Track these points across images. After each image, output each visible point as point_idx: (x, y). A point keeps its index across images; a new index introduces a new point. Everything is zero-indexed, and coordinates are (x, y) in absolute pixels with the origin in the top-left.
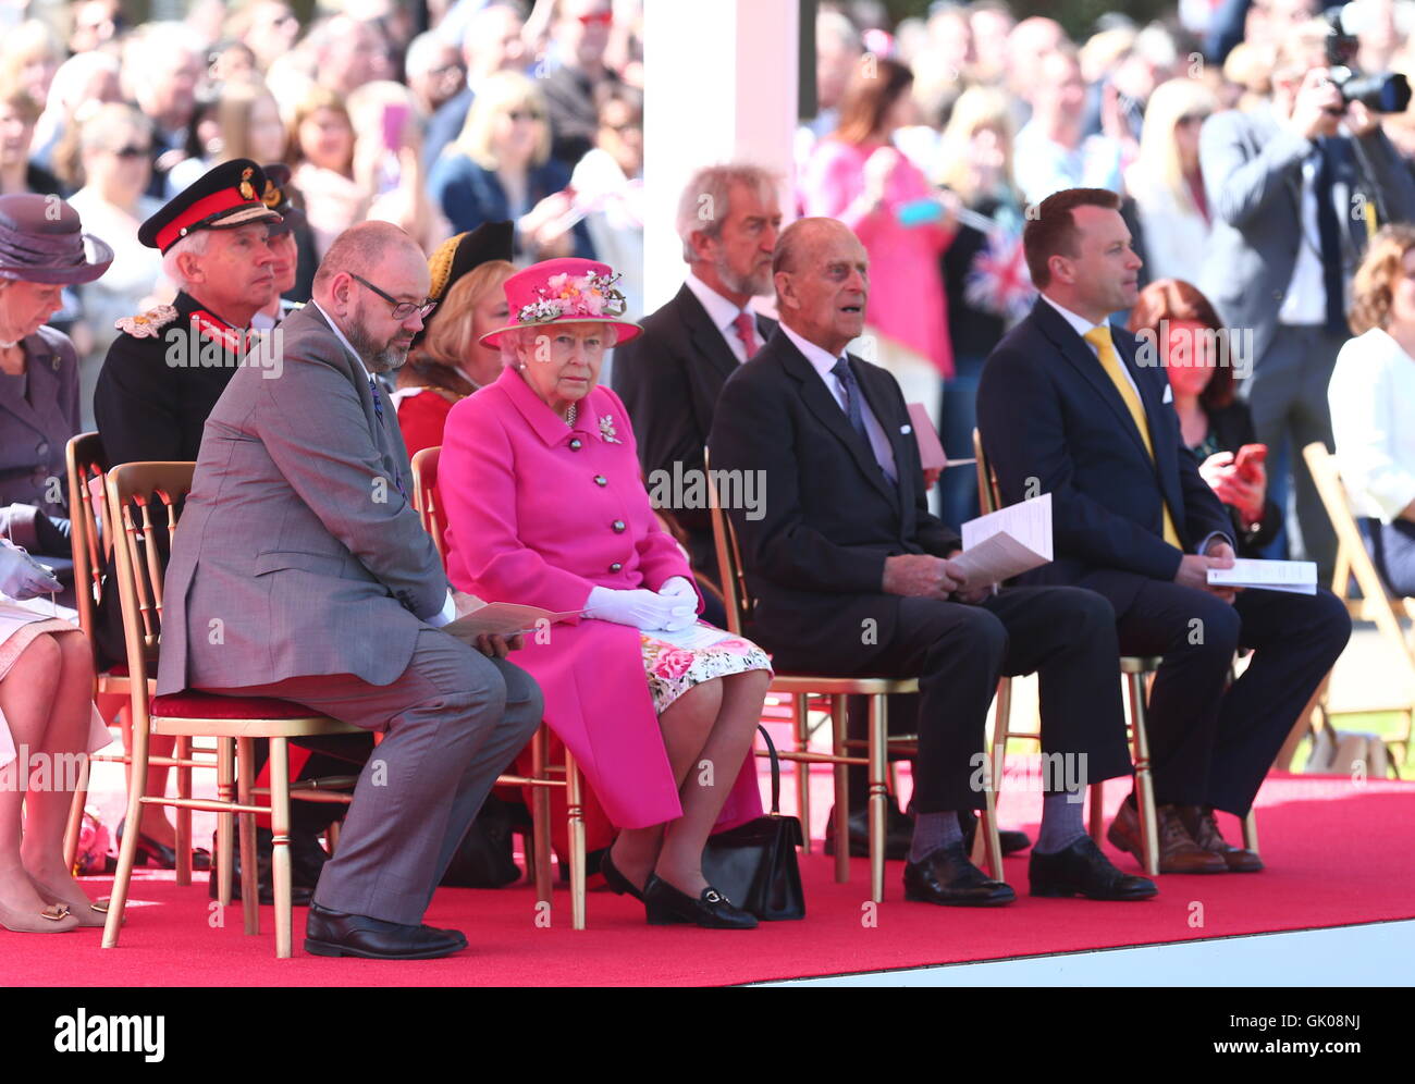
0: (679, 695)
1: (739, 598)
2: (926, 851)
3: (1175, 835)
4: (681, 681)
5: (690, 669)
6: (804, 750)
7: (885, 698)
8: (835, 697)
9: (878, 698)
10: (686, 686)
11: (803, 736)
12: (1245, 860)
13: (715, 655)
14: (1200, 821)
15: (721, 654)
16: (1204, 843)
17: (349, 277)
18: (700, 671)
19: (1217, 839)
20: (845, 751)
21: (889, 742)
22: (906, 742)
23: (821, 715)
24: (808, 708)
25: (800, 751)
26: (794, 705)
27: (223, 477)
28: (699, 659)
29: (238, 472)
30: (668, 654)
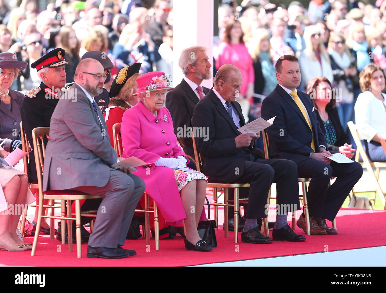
0: (184, 185)
1: (200, 162)
2: (248, 229)
3: (313, 224)
4: (185, 182)
5: (187, 179)
6: (217, 202)
7: (238, 188)
8: (225, 188)
9: (236, 189)
10: (186, 183)
12: (333, 231)
13: (193, 174)
14: (321, 221)
16: (322, 227)
17: (83, 73)
18: (189, 178)
19: (326, 226)
20: (227, 203)
21: (239, 200)
22: (244, 200)
23: (221, 193)
24: (217, 191)
25: (215, 202)
26: (214, 191)
27: (56, 133)
28: (189, 175)
29: (60, 132)
30: (181, 175)
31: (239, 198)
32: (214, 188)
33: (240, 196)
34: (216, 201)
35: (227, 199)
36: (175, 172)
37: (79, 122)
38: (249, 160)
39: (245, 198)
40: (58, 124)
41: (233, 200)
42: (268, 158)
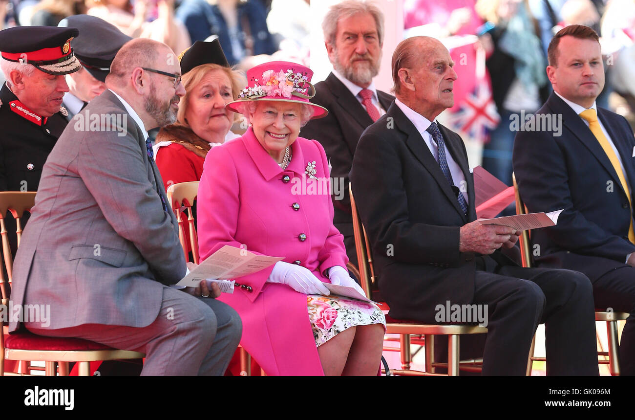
0: (328, 340)
4: (330, 331)
5: (334, 324)
7: (458, 336)
8: (427, 336)
9: (454, 338)
10: (332, 334)
11: (407, 360)
13: (352, 312)
15: (356, 312)
17: (142, 70)
18: (340, 324)
20: (433, 369)
21: (460, 364)
22: (471, 364)
23: (418, 346)
24: (410, 341)
25: (405, 368)
26: (402, 340)
27: (54, 199)
28: (340, 315)
29: (64, 195)
30: (323, 312)
31: (461, 359)
32: (404, 335)
33: (463, 355)
34: (406, 365)
35: (433, 360)
36: (312, 303)
37: (113, 174)
38: (484, 269)
39: (475, 358)
40: (61, 177)
41: (447, 362)
42: (529, 266)
